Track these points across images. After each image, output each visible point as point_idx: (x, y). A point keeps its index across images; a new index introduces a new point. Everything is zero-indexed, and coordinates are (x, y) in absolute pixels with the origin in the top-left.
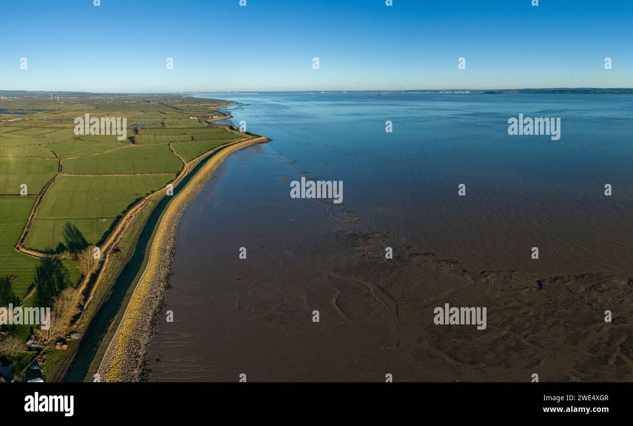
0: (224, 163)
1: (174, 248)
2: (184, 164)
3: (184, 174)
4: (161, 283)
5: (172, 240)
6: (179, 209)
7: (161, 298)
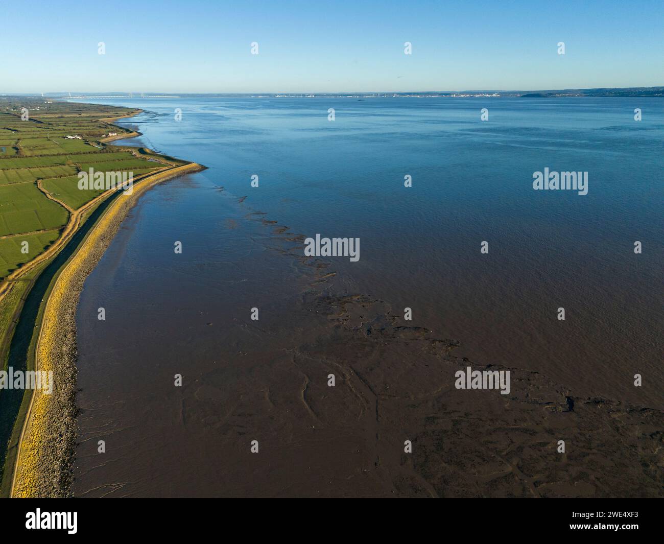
0: (136, 205)
1: (76, 349)
2: (69, 212)
3: (73, 229)
4: (65, 409)
5: (69, 336)
6: (73, 285)
7: (69, 434)
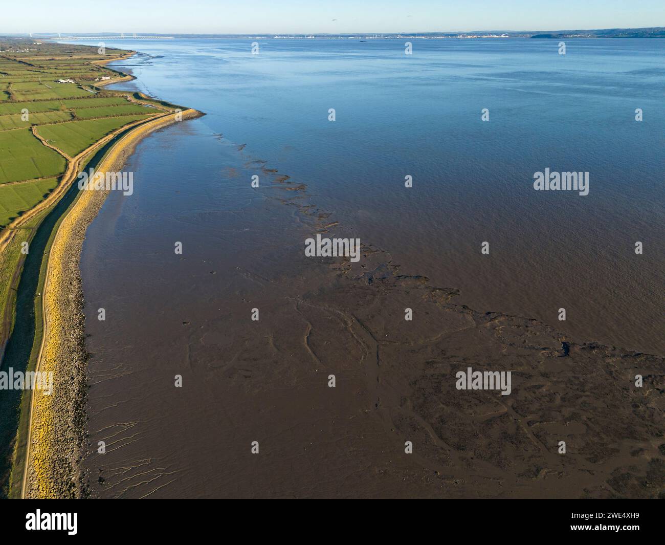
1: (82, 296)
2: (67, 160)
3: (71, 177)
4: (74, 353)
5: (74, 283)
6: (75, 234)
7: (80, 377)
